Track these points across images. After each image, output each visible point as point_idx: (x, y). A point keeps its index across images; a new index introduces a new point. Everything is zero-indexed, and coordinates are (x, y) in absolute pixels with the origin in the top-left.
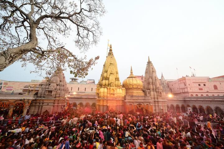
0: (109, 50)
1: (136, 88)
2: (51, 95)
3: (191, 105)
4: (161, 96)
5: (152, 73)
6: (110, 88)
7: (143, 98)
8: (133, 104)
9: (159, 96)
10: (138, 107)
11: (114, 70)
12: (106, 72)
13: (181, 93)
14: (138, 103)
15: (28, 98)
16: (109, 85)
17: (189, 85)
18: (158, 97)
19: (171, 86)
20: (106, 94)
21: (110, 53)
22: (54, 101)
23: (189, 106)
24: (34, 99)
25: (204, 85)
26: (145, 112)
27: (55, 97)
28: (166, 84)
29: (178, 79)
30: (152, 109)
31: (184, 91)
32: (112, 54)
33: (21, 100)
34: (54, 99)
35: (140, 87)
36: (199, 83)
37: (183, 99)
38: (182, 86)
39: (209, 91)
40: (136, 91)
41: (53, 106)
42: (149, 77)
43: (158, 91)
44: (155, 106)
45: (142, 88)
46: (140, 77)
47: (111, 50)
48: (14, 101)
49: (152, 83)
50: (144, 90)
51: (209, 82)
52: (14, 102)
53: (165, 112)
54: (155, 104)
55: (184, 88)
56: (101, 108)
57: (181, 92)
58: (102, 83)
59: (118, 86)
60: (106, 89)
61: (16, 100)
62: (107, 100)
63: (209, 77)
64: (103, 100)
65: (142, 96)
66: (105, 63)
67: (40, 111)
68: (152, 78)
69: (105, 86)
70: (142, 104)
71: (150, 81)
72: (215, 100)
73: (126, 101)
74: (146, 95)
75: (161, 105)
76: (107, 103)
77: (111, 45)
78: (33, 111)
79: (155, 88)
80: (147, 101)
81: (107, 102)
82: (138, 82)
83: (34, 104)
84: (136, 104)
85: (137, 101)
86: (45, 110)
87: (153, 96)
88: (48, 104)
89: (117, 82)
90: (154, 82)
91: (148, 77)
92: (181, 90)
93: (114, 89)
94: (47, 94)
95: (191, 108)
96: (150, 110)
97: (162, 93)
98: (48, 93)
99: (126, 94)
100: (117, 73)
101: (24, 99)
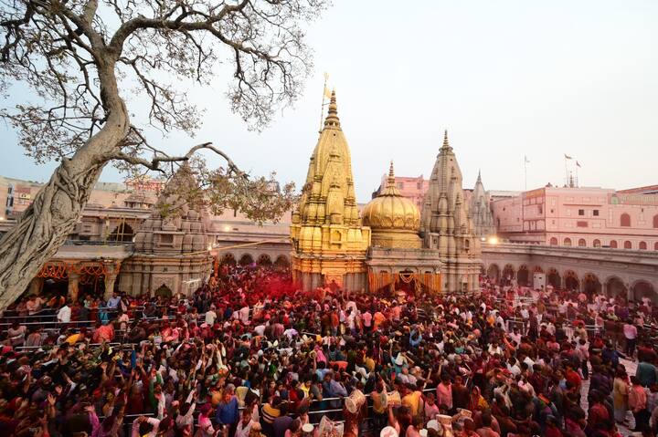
0: (327, 109)
1: (401, 228)
2: (171, 246)
3: (546, 267)
4: (467, 250)
5: (451, 183)
6: (330, 229)
7: (419, 255)
8: (389, 271)
9: (462, 249)
10: (404, 279)
11: (342, 175)
12: (320, 179)
13: (524, 232)
14: (403, 270)
15: (111, 255)
16: (328, 218)
17: (552, 211)
18: (459, 252)
19: (498, 212)
20: (317, 244)
21: (332, 122)
22: (181, 262)
23: (539, 270)
24: (126, 255)
25: (596, 213)
26: (419, 290)
27: (182, 252)
28: (486, 204)
29: (523, 193)
30: (439, 283)
31: (533, 228)
32: (336, 124)
33: (94, 260)
34: (181, 256)
35: (412, 225)
36: (581, 208)
37: (528, 252)
38: (532, 212)
39: (604, 229)
40: (400, 235)
41: (180, 274)
42: (441, 194)
43: (460, 235)
44: (448, 274)
45: (417, 226)
46: (414, 180)
47: (332, 111)
48: (76, 262)
49: (448, 213)
50: (423, 230)
51: (610, 206)
52: (77, 264)
53: (471, 289)
54: (448, 269)
55: (536, 220)
56: (306, 279)
57: (526, 228)
58: (307, 213)
59: (350, 222)
60: (318, 229)
61: (82, 261)
62: (322, 260)
63: (613, 190)
64: (312, 260)
65: (415, 250)
66: (316, 150)
67: (145, 286)
68: (447, 198)
69: (315, 220)
70: (415, 271)
71: (442, 206)
72: (614, 259)
73: (372, 263)
74: (425, 245)
75: (465, 272)
76: (322, 268)
77: (333, 94)
78: (128, 285)
79: (452, 226)
80: (429, 263)
81: (321, 264)
82: (409, 210)
83: (128, 269)
84: (397, 271)
85: (400, 263)
86: (160, 285)
87: (444, 250)
88: (166, 270)
89: (349, 209)
90: (452, 209)
91: (438, 194)
92: (526, 224)
93: (341, 231)
94: (159, 243)
95: (543, 276)
96: (433, 286)
97: (471, 240)
98: (163, 241)
99: (373, 243)
100: (350, 184)
101: (102, 258)
